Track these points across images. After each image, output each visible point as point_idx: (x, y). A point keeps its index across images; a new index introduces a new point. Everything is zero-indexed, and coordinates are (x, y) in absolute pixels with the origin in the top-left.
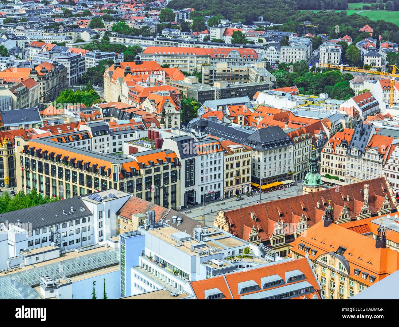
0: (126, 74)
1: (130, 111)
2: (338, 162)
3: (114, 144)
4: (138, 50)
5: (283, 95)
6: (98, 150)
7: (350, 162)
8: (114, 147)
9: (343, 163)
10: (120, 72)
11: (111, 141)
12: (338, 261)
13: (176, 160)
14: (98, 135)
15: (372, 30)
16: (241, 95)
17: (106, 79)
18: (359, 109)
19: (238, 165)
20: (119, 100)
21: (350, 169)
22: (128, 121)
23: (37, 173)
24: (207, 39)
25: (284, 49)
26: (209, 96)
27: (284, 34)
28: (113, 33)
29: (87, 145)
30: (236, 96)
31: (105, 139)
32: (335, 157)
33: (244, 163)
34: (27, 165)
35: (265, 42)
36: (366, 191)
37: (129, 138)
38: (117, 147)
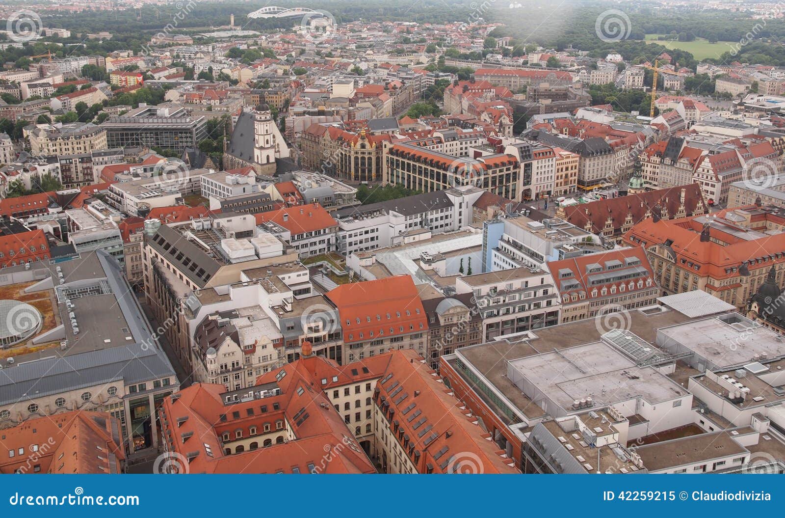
0: (464, 92)
1: (472, 122)
2: (652, 169)
3: (461, 149)
4: (468, 71)
5: (600, 111)
6: (448, 153)
7: (663, 170)
8: (461, 151)
9: (657, 171)
10: (459, 90)
11: (459, 146)
12: (666, 252)
13: (516, 162)
14: (448, 141)
15: (670, 58)
16: (561, 111)
17: (446, 96)
18: (666, 124)
19: (567, 169)
20: (462, 113)
21: (663, 176)
22: (471, 130)
23: (400, 170)
24: (525, 63)
25: (595, 73)
26: (535, 111)
27: (593, 60)
28: (446, 57)
29: (439, 149)
30: (558, 112)
31: (455, 145)
32: (649, 165)
33: (572, 167)
34: (392, 163)
35: (576, 67)
36: (683, 194)
37: (473, 144)
38: (464, 151)
